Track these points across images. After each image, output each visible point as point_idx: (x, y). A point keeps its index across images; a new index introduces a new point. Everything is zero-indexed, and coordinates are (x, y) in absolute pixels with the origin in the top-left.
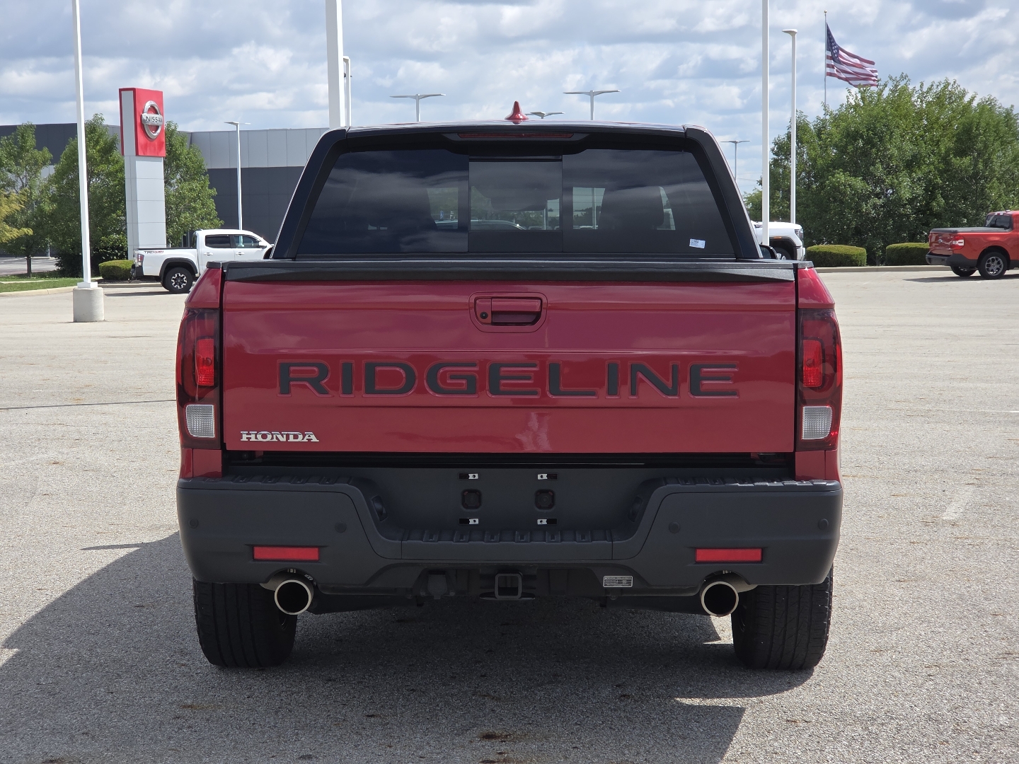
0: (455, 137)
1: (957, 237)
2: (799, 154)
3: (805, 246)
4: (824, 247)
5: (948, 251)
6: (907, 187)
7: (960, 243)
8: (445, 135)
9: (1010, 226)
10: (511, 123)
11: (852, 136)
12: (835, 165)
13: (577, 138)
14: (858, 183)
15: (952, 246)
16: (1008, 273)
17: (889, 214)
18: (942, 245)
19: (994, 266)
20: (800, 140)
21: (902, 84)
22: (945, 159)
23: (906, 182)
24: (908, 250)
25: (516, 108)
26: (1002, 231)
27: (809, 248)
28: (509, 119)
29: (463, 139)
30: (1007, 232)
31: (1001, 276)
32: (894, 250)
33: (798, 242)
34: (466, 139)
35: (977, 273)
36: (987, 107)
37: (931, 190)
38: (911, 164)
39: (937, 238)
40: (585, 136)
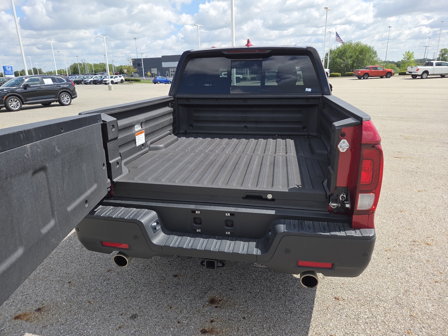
0: (226, 53)
1: (359, 71)
2: (330, 56)
3: (330, 73)
4: (333, 73)
5: (357, 74)
6: (350, 62)
7: (360, 72)
8: (223, 52)
9: (370, 69)
10: (247, 47)
11: (340, 52)
12: (337, 57)
13: (267, 52)
14: (341, 61)
15: (358, 73)
16: (368, 78)
17: (346, 67)
18: (356, 73)
19: (366, 77)
20: (331, 53)
21: (351, 42)
22: (357, 56)
23: (349, 60)
24: (349, 74)
25: (248, 42)
26: (368, 70)
27: (331, 74)
28: (246, 45)
29: (228, 53)
30: (369, 70)
31: (367, 79)
32: (346, 74)
33: (328, 72)
34: (229, 53)
35: (362, 78)
36: (366, 46)
37: (354, 62)
38: (351, 57)
39: (355, 71)
40: (271, 50)
